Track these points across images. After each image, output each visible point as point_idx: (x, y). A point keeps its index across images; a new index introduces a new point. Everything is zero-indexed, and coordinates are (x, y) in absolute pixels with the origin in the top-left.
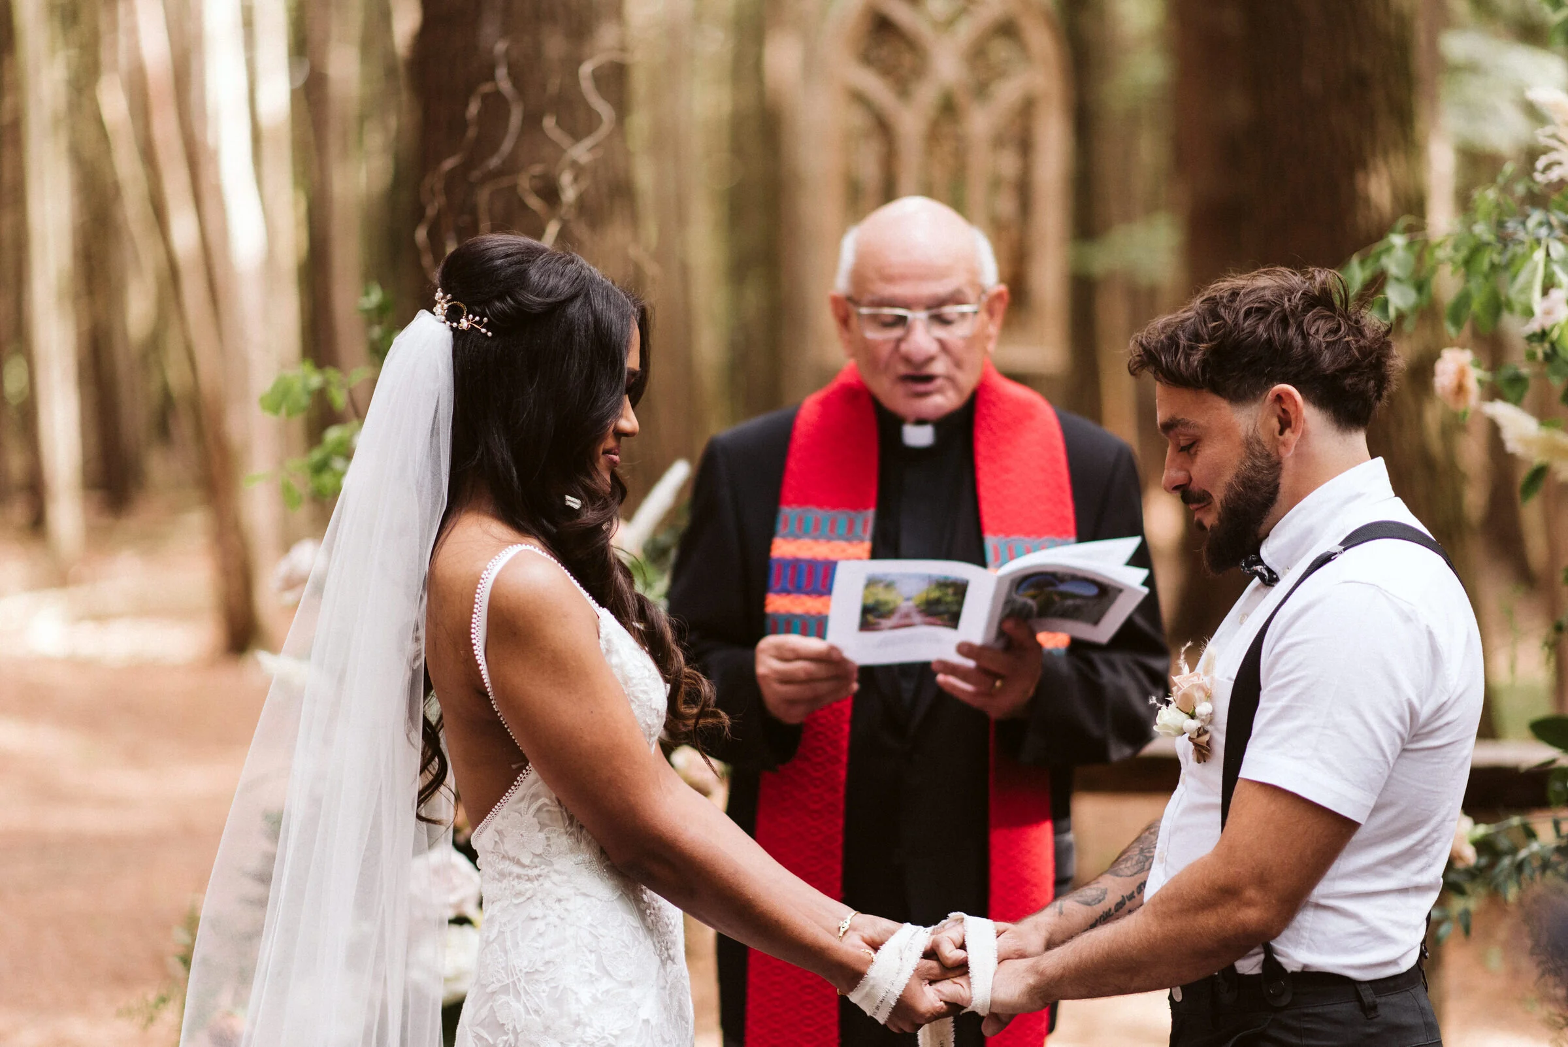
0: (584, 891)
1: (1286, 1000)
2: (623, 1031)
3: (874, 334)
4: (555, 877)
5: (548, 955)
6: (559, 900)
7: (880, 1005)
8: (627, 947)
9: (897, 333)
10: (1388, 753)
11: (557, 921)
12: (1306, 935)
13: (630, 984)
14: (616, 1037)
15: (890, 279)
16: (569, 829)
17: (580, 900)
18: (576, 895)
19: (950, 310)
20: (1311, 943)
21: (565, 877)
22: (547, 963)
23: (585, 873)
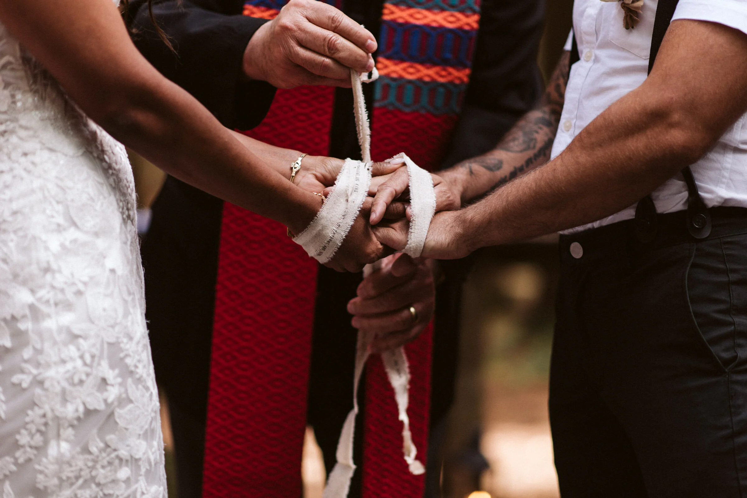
0: (50, 146)
1: (707, 233)
2: (91, 278)
4: (23, 133)
5: (14, 206)
6: (25, 154)
7: (327, 245)
8: (92, 199)
11: (24, 174)
12: (726, 174)
13: (97, 234)
14: (85, 284)
16: (33, 87)
17: (46, 154)
18: (41, 149)
20: (730, 182)
21: (31, 133)
22: (15, 213)
23: (50, 129)
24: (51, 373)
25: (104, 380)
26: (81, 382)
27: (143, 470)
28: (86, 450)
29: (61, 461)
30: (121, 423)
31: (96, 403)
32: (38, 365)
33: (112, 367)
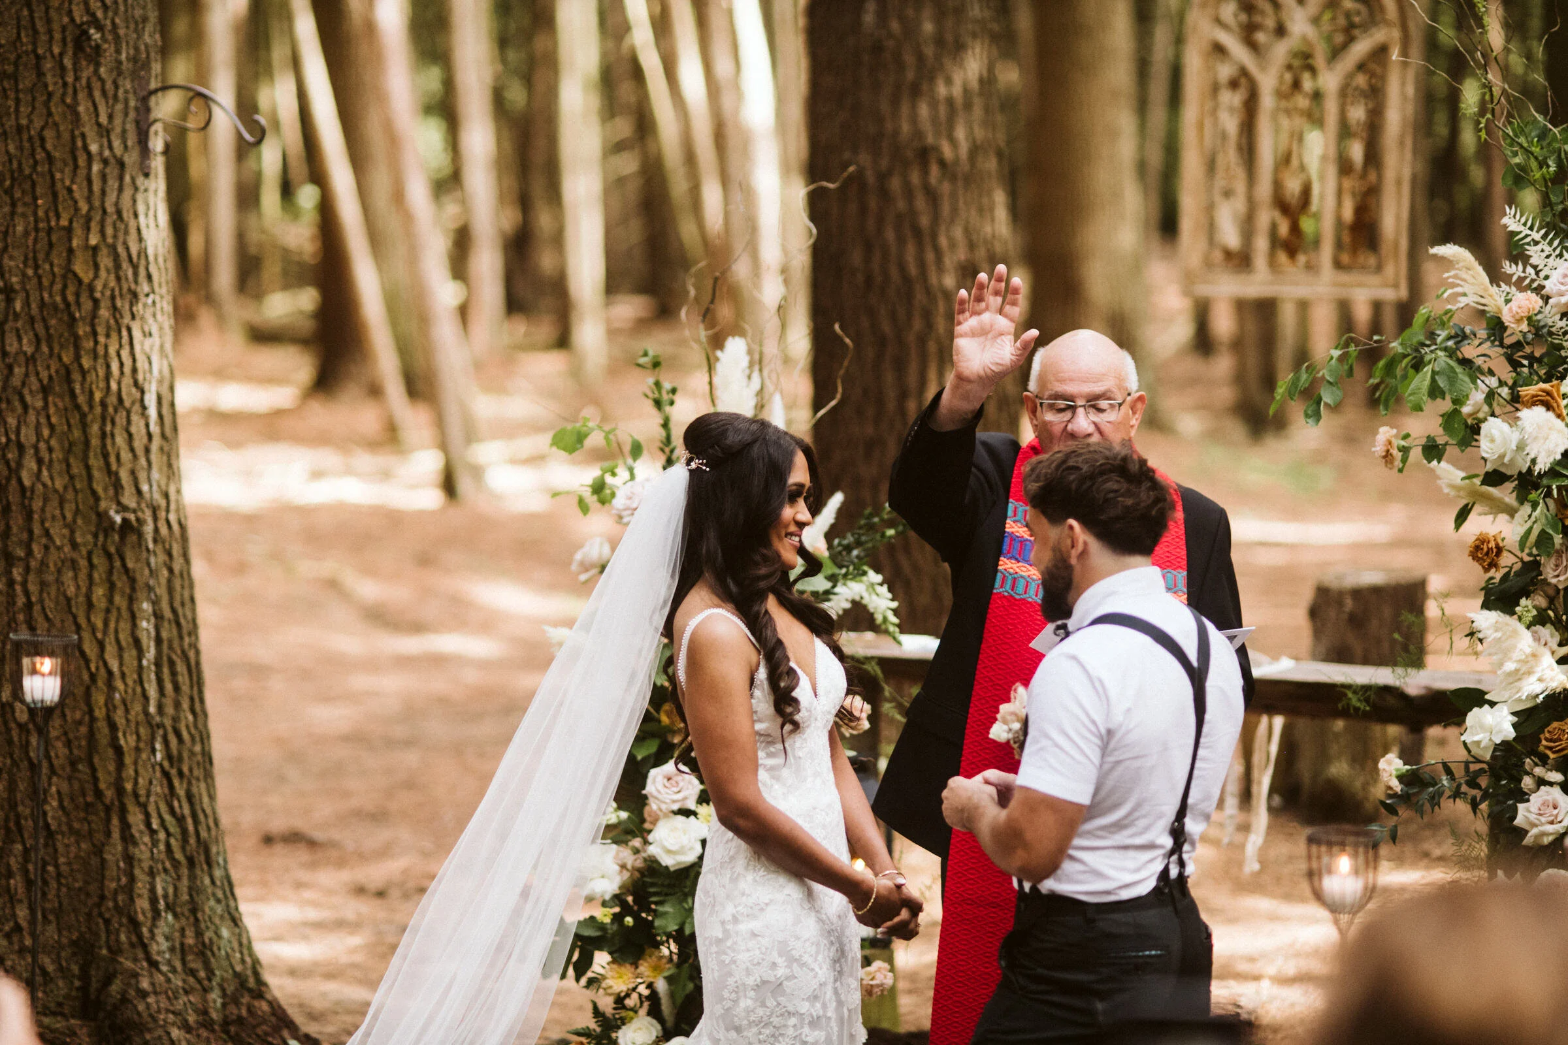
3: (1050, 417)
9: (1067, 415)
10: (1092, 757)
15: (1062, 381)
19: (1103, 404)
24: (740, 957)
25: (774, 964)
26: (759, 964)
27: (807, 1021)
28: (763, 1005)
29: (749, 1011)
30: (788, 991)
31: (769, 976)
32: (734, 951)
33: (780, 955)
